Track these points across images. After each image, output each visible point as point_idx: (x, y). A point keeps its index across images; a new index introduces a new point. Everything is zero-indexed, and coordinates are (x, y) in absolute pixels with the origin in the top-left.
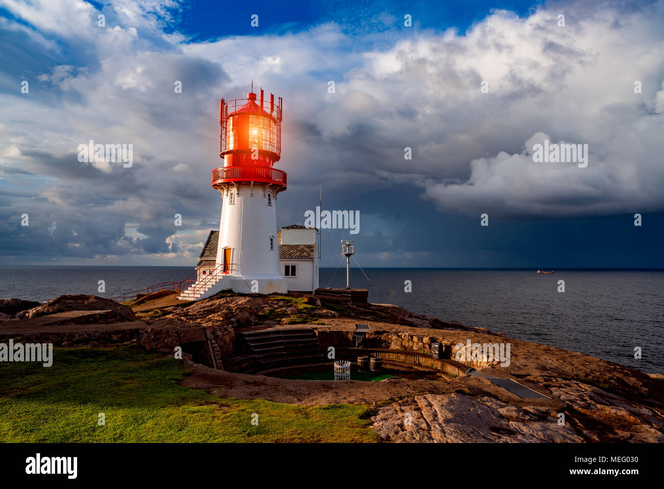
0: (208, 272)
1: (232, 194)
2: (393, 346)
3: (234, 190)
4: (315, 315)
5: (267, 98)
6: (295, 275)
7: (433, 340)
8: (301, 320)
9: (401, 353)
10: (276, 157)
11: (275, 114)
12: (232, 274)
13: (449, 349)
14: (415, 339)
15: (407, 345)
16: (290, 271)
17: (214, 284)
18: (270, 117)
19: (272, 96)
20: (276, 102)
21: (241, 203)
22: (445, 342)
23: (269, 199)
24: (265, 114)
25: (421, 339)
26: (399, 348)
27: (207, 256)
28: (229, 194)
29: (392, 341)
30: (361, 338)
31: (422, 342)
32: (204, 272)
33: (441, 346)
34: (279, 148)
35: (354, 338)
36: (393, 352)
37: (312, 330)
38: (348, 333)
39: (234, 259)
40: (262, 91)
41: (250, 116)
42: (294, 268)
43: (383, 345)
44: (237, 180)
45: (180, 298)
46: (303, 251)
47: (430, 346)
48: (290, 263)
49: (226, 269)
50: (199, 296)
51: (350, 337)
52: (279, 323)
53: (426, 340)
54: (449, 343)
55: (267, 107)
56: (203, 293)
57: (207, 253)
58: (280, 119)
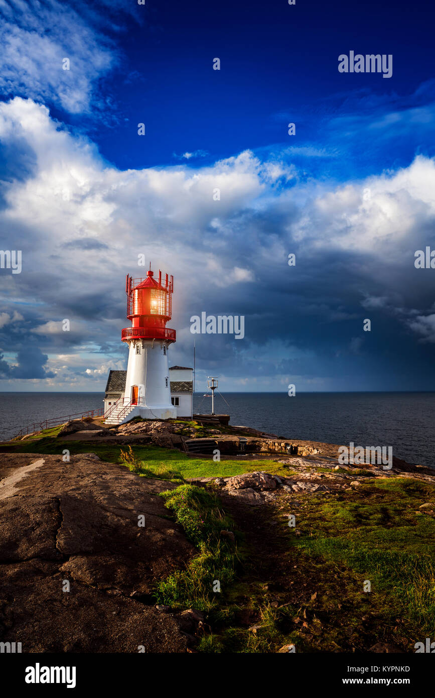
0: (112, 404)
1: (138, 347)
2: (263, 449)
3: (140, 344)
4: (207, 433)
5: (164, 277)
6: (178, 405)
7: (287, 444)
8: (203, 435)
9: (269, 453)
10: (167, 319)
11: (168, 288)
12: (140, 405)
13: (296, 448)
14: (276, 444)
15: (271, 448)
16: (175, 401)
17: (130, 412)
18: (165, 290)
19: (167, 275)
20: (169, 280)
21: (145, 353)
22: (294, 445)
23: (164, 350)
24: (162, 289)
25: (279, 444)
26: (266, 450)
27: (111, 391)
28: (135, 346)
29: (262, 446)
30: (244, 445)
31: (280, 446)
32: (110, 403)
33: (292, 447)
34: (170, 313)
35: (240, 445)
36: (263, 452)
37: (213, 441)
38: (235, 442)
39: (141, 393)
40: (160, 272)
41: (152, 290)
42: (177, 399)
43: (257, 449)
44: (143, 337)
45: (106, 423)
46: (183, 386)
47: (285, 448)
48: (175, 396)
49: (134, 401)
50: (121, 421)
51: (237, 444)
52: (190, 437)
53: (283, 444)
54: (296, 446)
55: (163, 285)
56: (123, 419)
57: (110, 388)
58: (172, 291)
